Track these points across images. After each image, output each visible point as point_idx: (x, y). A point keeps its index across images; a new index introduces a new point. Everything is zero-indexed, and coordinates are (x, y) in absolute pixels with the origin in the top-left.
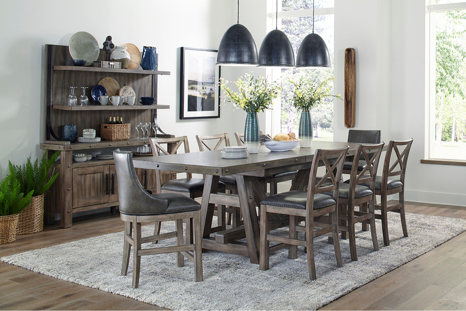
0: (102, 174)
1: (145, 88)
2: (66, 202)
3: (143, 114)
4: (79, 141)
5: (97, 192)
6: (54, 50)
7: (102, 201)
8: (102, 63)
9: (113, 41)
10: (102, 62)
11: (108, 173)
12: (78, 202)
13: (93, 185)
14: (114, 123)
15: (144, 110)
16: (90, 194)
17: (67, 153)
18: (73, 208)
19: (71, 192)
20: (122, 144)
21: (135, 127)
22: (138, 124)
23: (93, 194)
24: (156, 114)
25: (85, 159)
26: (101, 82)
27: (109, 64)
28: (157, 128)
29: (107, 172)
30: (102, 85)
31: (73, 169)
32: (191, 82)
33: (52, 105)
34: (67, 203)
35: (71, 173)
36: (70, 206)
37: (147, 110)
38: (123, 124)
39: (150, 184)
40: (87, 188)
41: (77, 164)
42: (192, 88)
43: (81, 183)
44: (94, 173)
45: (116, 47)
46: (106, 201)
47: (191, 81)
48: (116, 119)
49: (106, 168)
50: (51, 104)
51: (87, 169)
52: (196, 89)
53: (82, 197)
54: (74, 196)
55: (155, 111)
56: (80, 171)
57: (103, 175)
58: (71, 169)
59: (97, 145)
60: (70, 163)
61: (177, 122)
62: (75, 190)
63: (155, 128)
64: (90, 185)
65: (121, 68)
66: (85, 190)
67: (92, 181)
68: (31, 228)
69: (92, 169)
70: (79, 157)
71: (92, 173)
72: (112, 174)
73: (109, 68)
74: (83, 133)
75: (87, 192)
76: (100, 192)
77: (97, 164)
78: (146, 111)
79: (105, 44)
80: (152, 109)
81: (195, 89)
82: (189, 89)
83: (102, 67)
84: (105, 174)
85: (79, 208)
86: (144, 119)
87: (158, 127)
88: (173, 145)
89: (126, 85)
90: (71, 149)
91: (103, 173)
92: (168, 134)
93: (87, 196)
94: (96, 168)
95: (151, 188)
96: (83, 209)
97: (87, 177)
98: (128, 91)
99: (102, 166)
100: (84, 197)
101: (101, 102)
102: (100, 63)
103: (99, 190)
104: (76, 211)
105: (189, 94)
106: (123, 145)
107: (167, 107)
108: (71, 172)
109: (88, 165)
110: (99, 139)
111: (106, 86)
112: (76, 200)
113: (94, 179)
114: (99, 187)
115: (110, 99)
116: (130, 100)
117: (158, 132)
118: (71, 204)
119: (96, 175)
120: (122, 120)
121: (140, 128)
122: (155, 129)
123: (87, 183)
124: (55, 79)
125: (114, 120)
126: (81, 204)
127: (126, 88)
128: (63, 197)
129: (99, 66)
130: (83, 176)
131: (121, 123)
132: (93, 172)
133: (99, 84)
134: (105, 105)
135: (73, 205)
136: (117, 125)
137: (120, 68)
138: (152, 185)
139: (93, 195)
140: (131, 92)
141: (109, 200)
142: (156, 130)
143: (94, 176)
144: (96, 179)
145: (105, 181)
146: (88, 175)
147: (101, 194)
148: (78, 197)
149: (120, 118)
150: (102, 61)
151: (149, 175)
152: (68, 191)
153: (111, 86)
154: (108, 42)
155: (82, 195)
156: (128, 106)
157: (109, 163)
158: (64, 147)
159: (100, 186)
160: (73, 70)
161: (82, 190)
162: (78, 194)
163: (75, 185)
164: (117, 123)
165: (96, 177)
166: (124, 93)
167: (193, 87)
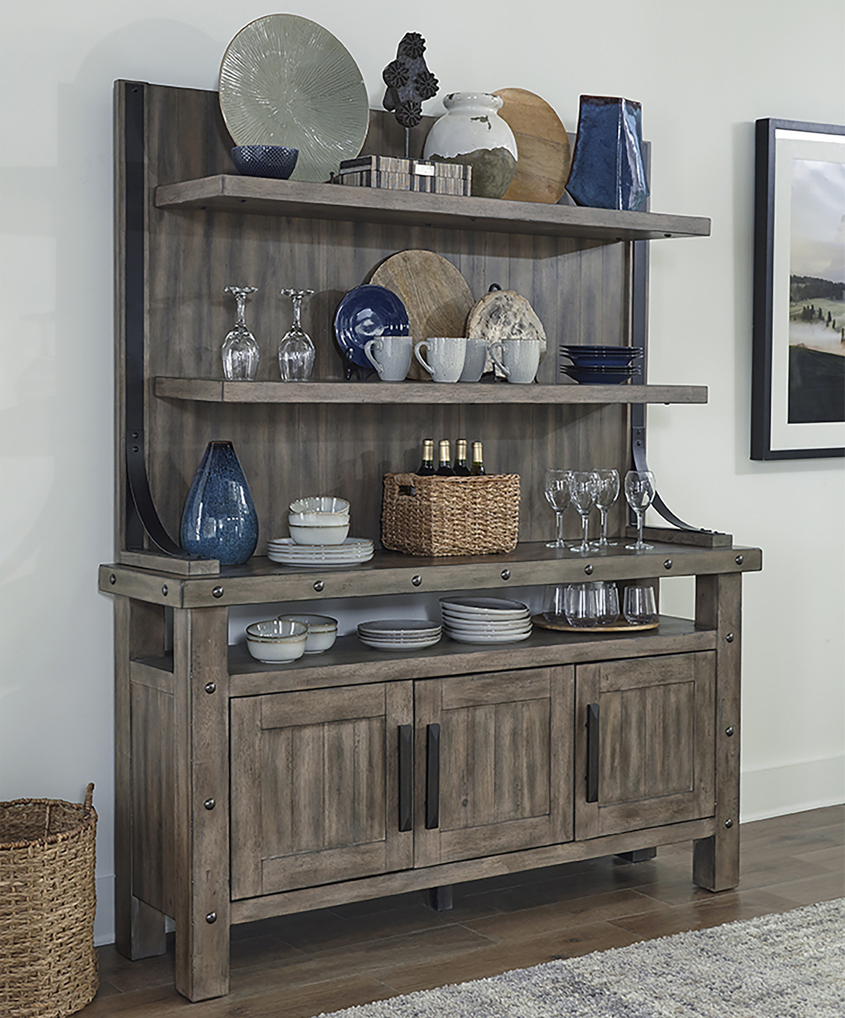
0: (376, 724)
1: (590, 305)
2: (196, 870)
3: (581, 428)
4: (277, 558)
5: (355, 816)
6: (154, 111)
7: (380, 863)
8: (374, 167)
9: (432, 61)
10: (378, 160)
11: (405, 719)
12: (259, 867)
13: (332, 779)
14: (444, 471)
15: (588, 408)
16: (318, 825)
17: (201, 618)
18: (233, 899)
19: (221, 819)
20: (476, 575)
21: (542, 489)
22: (559, 477)
23: (332, 828)
24: (644, 430)
25: (293, 649)
26: (384, 270)
27: (412, 168)
28: (646, 498)
29: (402, 717)
30: (389, 288)
31: (230, 698)
32: (803, 286)
33: (155, 381)
34: (200, 876)
35: (223, 720)
36: (217, 887)
37: (601, 406)
38: (486, 478)
39: (613, 776)
40: (303, 798)
41: (256, 678)
42: (808, 316)
43: (275, 769)
44: (340, 721)
45: (451, 96)
46: (398, 860)
47: (805, 280)
48: (454, 451)
49: (400, 694)
50: (147, 374)
51: (301, 702)
52: (826, 318)
53: (279, 841)
54: (240, 836)
55: (639, 411)
56: (268, 708)
57: (384, 730)
58: (222, 699)
59: (348, 580)
60: (216, 668)
61: (739, 472)
62: (243, 807)
63: (640, 497)
64: (318, 780)
65: (469, 194)
66: (293, 807)
67: (330, 760)
68: (22, 1000)
69: (327, 701)
70: (266, 640)
71: (330, 723)
72: (428, 726)
73: (412, 189)
74: (294, 520)
75: (305, 816)
76: (372, 817)
77: (352, 675)
78: (596, 415)
79: (393, 74)
80: (626, 404)
81: (821, 317)
82: (793, 317)
83: (379, 187)
84: (392, 725)
85: (261, 900)
86: (588, 457)
87: (650, 495)
88: (722, 581)
89: (499, 289)
90: (218, 602)
91: (384, 719)
92: (699, 528)
93: (306, 838)
94: (347, 694)
95: (618, 793)
96: (282, 905)
97: (301, 739)
98: (511, 318)
99: (379, 689)
100: (287, 841)
101: (379, 368)
102: (367, 167)
103: (363, 808)
104: (246, 913)
105: (795, 344)
106: (481, 580)
107: (697, 395)
108: (222, 714)
109: (308, 682)
110: (363, 551)
111: (406, 292)
112: (247, 858)
113: (338, 751)
114: (364, 789)
115: (417, 349)
116: (517, 356)
117: (654, 519)
118: (223, 878)
119: (347, 730)
120: (478, 458)
121: (568, 496)
122: (639, 505)
123: (306, 771)
124: (164, 253)
125: (445, 457)
126: (273, 877)
127: (498, 303)
128: (185, 843)
129: (364, 183)
130: (285, 735)
131: (476, 470)
132: (331, 718)
133: (377, 281)
134: (397, 382)
135: (234, 885)
136: (452, 478)
137: (465, 194)
138: (624, 784)
139: (333, 833)
140: (525, 324)
141: (413, 857)
142: (643, 510)
143: (339, 738)
144: (347, 754)
145: (393, 761)
146: (307, 733)
147: (372, 827)
148: (257, 845)
149: (473, 448)
150: (374, 158)
151: (609, 729)
152: (207, 813)
153: (431, 293)
154: (409, 62)
155: (280, 833)
156: (507, 386)
157: (413, 671)
158: (182, 590)
159: (370, 786)
160: (226, 194)
161: (277, 806)
162: (260, 826)
163: (242, 781)
164: (458, 469)
165: (347, 744)
166: (491, 322)
167: (813, 310)
